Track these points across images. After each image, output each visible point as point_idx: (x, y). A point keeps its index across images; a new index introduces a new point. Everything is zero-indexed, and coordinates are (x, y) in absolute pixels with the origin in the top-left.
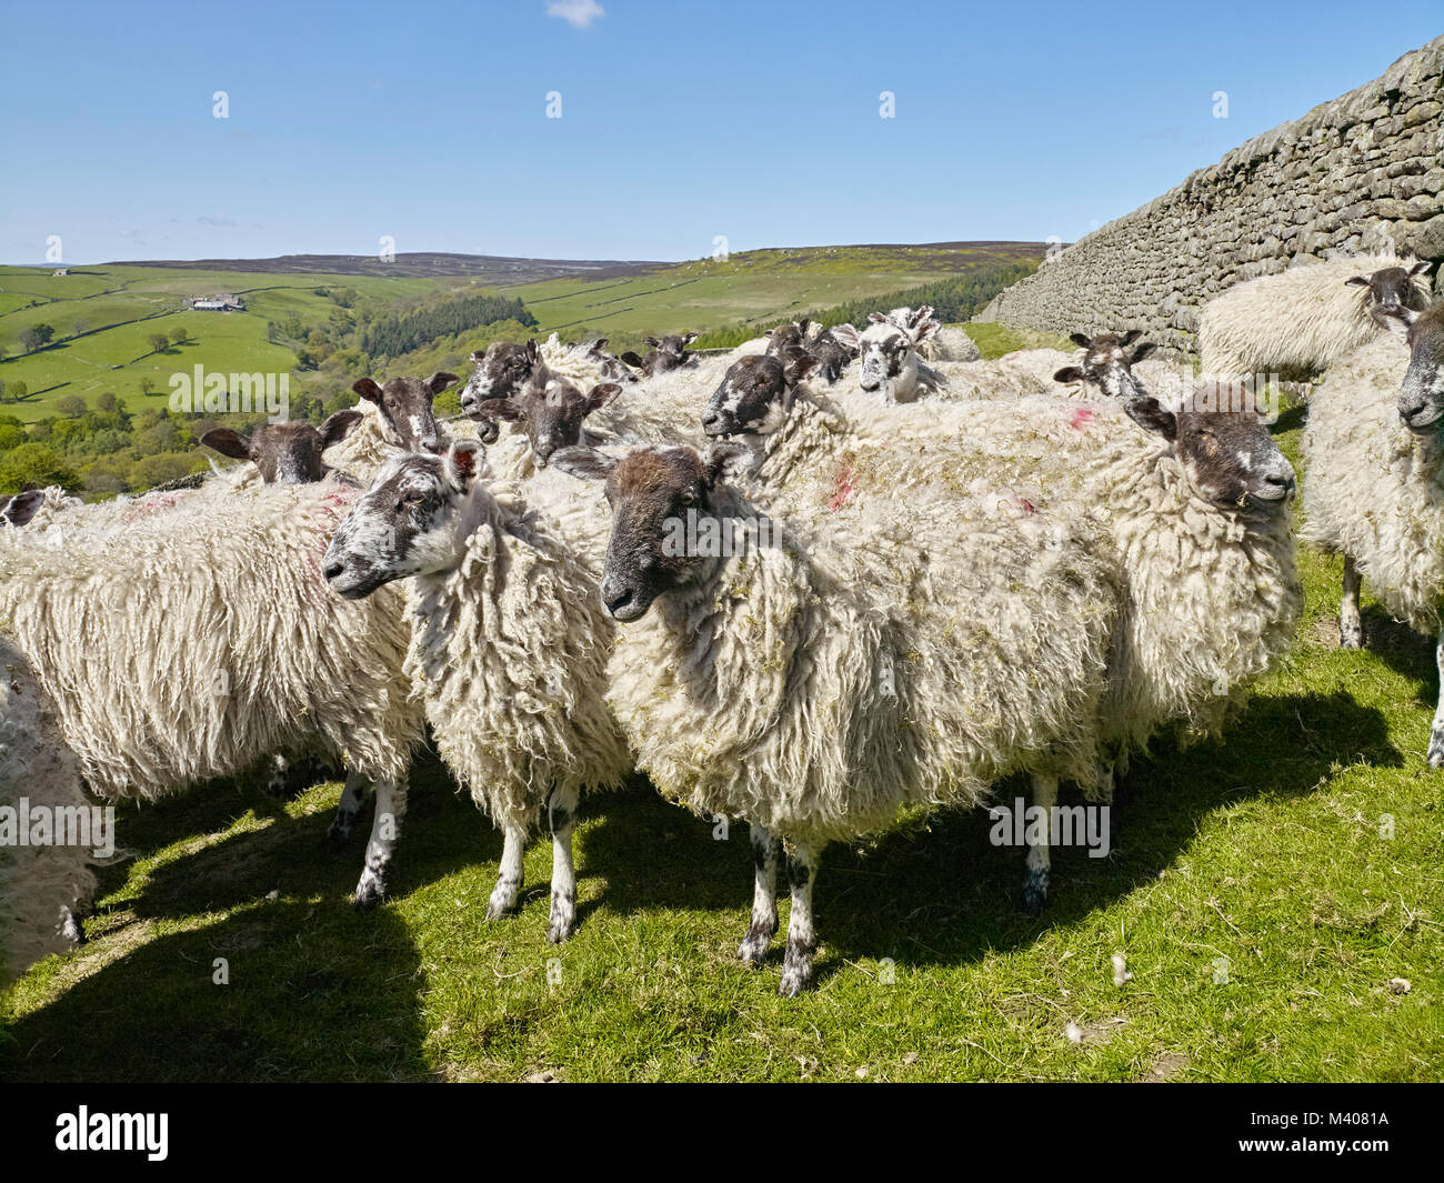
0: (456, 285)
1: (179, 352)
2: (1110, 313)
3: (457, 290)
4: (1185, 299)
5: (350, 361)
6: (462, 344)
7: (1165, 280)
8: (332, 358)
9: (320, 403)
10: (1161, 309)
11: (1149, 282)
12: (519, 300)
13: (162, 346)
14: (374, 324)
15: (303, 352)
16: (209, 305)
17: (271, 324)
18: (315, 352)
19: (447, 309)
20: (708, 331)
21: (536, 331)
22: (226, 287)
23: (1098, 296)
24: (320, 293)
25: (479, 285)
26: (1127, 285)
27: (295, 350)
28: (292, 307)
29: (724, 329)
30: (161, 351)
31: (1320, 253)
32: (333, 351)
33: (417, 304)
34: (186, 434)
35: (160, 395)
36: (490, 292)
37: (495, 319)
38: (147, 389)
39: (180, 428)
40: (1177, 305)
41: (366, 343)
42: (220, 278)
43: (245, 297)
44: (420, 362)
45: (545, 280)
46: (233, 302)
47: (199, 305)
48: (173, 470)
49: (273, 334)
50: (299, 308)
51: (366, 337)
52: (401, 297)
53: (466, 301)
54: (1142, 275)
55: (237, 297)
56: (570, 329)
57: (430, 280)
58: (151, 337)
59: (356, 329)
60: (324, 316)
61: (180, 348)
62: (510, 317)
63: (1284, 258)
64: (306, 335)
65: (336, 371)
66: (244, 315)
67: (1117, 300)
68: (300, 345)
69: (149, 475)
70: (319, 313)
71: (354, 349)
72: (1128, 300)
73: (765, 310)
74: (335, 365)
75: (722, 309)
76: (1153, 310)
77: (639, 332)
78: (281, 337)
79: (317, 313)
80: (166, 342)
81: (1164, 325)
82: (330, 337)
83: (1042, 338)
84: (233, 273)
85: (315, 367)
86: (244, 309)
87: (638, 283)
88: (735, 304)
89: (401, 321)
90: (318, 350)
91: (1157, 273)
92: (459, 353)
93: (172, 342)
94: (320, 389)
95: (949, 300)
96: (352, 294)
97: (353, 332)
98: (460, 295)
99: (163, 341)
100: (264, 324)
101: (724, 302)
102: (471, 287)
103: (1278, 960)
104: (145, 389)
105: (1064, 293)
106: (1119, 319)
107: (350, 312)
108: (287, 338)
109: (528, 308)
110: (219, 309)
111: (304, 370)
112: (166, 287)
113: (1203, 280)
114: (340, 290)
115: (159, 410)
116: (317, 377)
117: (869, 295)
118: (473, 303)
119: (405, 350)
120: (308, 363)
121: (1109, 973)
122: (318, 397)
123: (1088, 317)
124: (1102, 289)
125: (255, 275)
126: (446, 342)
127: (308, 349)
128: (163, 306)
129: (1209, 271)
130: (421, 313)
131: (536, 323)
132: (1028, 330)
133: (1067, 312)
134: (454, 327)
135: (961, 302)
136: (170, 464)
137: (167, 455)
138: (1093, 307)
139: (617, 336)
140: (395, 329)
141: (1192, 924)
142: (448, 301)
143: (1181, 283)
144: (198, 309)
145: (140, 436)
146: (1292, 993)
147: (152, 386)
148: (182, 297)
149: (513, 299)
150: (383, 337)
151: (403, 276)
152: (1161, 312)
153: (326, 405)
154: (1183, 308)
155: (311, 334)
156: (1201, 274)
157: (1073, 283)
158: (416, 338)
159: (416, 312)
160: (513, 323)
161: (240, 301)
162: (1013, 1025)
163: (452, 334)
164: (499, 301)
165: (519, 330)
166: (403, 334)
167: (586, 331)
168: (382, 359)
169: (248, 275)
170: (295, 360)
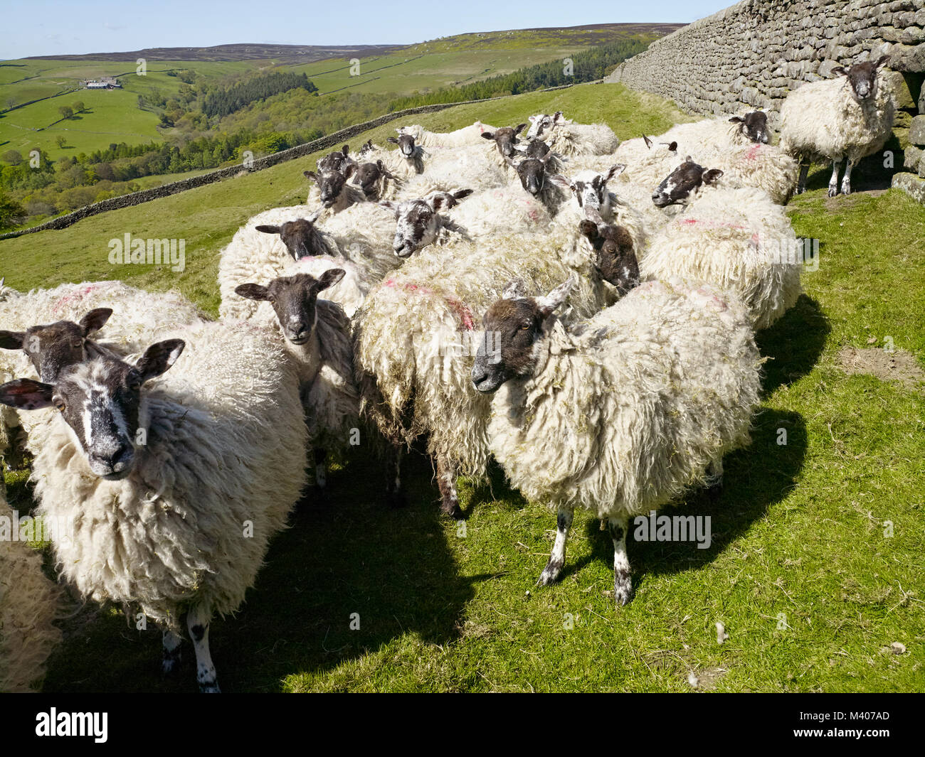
0: (262, 65)
1: (81, 118)
2: (697, 86)
3: (263, 69)
4: (748, 82)
5: (195, 120)
6: (269, 106)
7: (735, 67)
8: (183, 118)
9: (177, 149)
10: (732, 87)
11: (723, 67)
12: (305, 74)
13: (68, 114)
14: (209, 94)
15: (163, 115)
16: (97, 85)
17: (140, 97)
18: (171, 114)
19: (258, 82)
20: (430, 91)
21: (317, 95)
22: (107, 72)
23: (689, 73)
24: (171, 74)
25: (277, 65)
26: (709, 68)
27: (158, 114)
28: (152, 84)
29: (441, 89)
30: (68, 118)
31: (841, 61)
32: (183, 114)
33: (236, 80)
34: (91, 173)
35: (70, 148)
36: (284, 70)
37: (289, 88)
38: (62, 144)
39: (87, 170)
40: (742, 86)
41: (204, 107)
42: (102, 66)
43: (121, 79)
44: (241, 119)
45: (321, 60)
46: (113, 82)
47: (90, 85)
48: (85, 198)
49: (142, 104)
50: (158, 85)
51: (205, 103)
52: (225, 75)
53: (269, 76)
54: (718, 62)
55: (115, 79)
56: (339, 93)
57: (244, 63)
58: (60, 108)
59: (197, 98)
60: (175, 90)
61: (81, 115)
62: (299, 86)
63: (817, 62)
64: (164, 104)
65: (187, 127)
66: (121, 91)
67: (702, 77)
68: (160, 110)
69: (69, 202)
70: (173, 88)
71: (197, 112)
72: (710, 79)
73: (467, 75)
74: (185, 123)
75: (440, 76)
76: (726, 88)
77: (385, 93)
78: (148, 105)
79: (171, 88)
80: (71, 111)
81: (734, 99)
82: (181, 104)
83: (652, 99)
84: (111, 63)
85: (172, 125)
86: (121, 87)
87: (383, 60)
88: (447, 72)
89: (227, 91)
90: (173, 113)
91: (729, 61)
92: (267, 112)
93: (75, 111)
94: (177, 139)
95: (588, 64)
96: (192, 74)
97: (195, 100)
98: (264, 72)
99: (70, 111)
100: (135, 97)
101: (440, 71)
102: (271, 66)
103: (821, 625)
104: (61, 145)
105: (666, 68)
106: (703, 91)
107: (192, 86)
108: (151, 106)
109: (311, 79)
110: (104, 87)
111: (165, 127)
112: (67, 74)
113: (761, 71)
114: (185, 72)
115: (71, 158)
116: (174, 132)
117: (535, 63)
118: (274, 77)
119: (231, 111)
120: (167, 122)
121: (714, 633)
122: (176, 145)
123: (682, 87)
124: (691, 68)
125: (126, 63)
126: (258, 104)
127: (166, 113)
128: (66, 87)
129: (764, 64)
130: (240, 86)
131: (317, 90)
132: (642, 92)
133: (668, 82)
134: (263, 94)
135: (597, 65)
136: (82, 194)
137: (79, 188)
138: (685, 80)
139: (371, 97)
140: (223, 96)
141: (766, 597)
142: (258, 76)
143: (745, 71)
144: (90, 88)
145: (60, 176)
146: (830, 651)
147: (65, 142)
148: (79, 80)
149: (301, 74)
150: (216, 103)
151: (225, 60)
152: (732, 88)
153: (181, 151)
154: (747, 89)
155: (167, 103)
156: (759, 66)
157: (672, 61)
158: (238, 102)
159: (237, 85)
160: (301, 90)
161: (118, 82)
162: (654, 674)
163: (261, 100)
164: (291, 76)
165: (305, 95)
166: (229, 100)
167: (350, 94)
168: (216, 118)
169: (122, 63)
170: (158, 120)
